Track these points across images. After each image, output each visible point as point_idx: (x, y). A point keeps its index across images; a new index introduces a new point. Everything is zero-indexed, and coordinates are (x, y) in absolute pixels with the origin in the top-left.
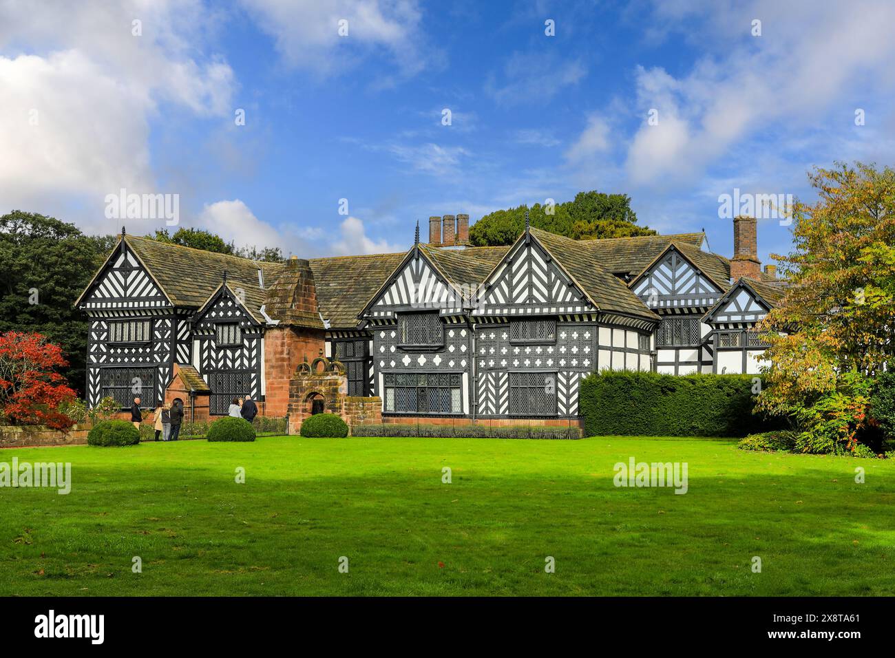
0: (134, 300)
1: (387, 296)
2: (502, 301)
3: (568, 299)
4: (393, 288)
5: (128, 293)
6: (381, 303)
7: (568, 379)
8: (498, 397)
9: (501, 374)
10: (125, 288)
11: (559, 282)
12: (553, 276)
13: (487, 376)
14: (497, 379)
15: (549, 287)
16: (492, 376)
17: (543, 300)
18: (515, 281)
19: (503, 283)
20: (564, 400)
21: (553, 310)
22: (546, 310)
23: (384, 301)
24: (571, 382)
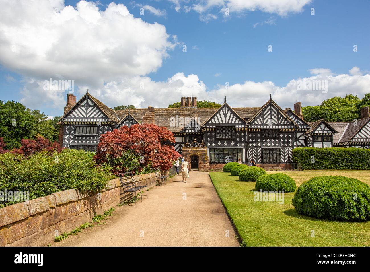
0: (91, 118)
1: (213, 120)
2: (260, 123)
3: (285, 124)
4: (216, 118)
5: (88, 115)
6: (210, 122)
7: (284, 150)
8: (257, 156)
9: (258, 148)
10: (87, 114)
11: (282, 118)
12: (280, 116)
13: (252, 149)
14: (257, 150)
15: (278, 119)
16: (254, 149)
17: (276, 124)
18: (265, 117)
19: (260, 117)
20: (283, 157)
21: (280, 127)
22: (277, 127)
23: (212, 122)
24: (285, 151)
